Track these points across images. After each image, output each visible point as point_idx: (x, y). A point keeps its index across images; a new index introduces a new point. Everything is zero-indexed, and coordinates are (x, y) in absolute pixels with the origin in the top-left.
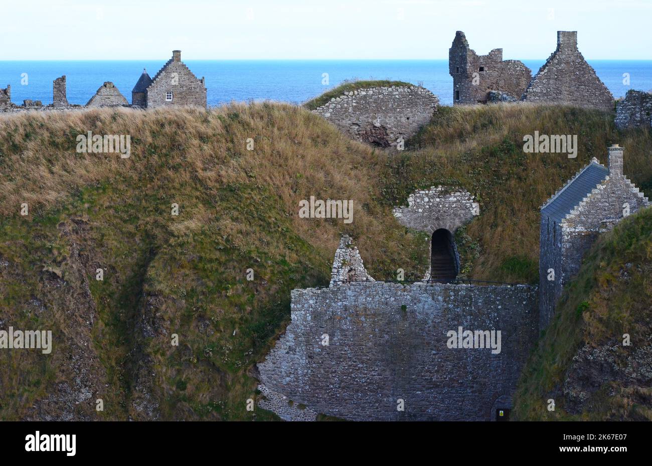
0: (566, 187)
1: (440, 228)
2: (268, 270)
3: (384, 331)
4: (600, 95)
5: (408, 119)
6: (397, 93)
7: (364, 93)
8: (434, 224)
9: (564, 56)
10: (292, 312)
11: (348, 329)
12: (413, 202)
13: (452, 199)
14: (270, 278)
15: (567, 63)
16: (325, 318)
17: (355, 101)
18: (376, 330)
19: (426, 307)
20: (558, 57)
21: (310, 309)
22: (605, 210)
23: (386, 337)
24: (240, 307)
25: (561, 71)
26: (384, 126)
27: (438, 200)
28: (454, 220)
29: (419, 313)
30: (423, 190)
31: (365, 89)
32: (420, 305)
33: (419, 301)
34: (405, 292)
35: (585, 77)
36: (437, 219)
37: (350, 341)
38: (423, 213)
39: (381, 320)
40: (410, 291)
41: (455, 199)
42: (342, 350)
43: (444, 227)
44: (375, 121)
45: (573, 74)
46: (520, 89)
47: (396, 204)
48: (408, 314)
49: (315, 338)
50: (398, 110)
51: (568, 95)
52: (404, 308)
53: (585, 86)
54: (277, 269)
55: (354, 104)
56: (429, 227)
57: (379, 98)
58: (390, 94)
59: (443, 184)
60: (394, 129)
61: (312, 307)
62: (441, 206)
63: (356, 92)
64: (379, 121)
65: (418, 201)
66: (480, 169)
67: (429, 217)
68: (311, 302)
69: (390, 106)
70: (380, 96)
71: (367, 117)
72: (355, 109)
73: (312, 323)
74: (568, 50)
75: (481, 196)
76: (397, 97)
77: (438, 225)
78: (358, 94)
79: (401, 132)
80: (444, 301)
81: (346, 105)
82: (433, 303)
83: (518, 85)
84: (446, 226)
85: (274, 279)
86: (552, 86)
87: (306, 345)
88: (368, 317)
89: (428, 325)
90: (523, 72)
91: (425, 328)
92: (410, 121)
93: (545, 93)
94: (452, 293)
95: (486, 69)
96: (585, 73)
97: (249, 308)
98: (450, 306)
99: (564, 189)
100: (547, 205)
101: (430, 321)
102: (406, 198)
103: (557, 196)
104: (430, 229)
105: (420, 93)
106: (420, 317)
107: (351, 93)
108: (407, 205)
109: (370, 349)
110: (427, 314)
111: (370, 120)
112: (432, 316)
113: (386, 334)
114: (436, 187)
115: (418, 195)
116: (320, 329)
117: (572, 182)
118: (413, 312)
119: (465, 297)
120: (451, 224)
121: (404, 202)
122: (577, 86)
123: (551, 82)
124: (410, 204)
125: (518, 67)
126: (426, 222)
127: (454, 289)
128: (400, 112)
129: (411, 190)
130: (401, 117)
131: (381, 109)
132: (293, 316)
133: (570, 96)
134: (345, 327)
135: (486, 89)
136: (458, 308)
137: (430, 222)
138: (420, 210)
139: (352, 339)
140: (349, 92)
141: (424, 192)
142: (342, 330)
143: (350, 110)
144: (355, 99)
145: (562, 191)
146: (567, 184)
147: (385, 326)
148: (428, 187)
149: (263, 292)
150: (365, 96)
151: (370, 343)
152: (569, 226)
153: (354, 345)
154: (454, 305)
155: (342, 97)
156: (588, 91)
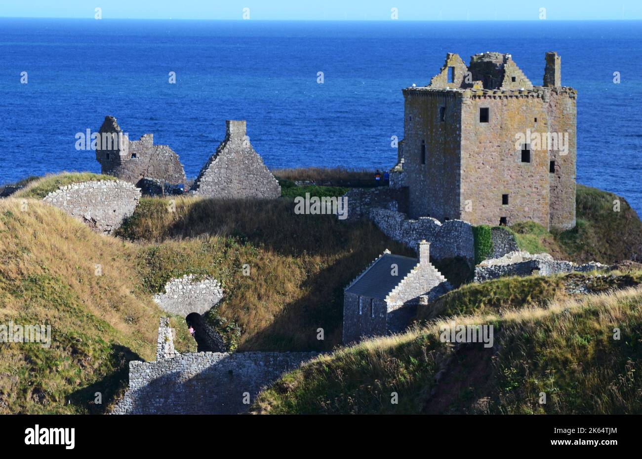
0: (365, 273)
1: (193, 312)
2: (91, 347)
3: (214, 392)
4: (267, 183)
5: (114, 211)
6: (105, 187)
7: (76, 187)
8: (187, 309)
9: (234, 146)
10: (130, 380)
11: (181, 392)
12: (170, 289)
13: (202, 286)
14: (93, 355)
15: (237, 152)
16: (161, 384)
17: (68, 195)
18: (207, 391)
19: (250, 371)
20: (228, 147)
21: (148, 377)
22: (417, 289)
23: (215, 397)
24: (69, 381)
25: (231, 160)
26: (94, 219)
27: (190, 287)
28: (204, 304)
29: (244, 376)
30: (178, 278)
31: (78, 184)
32: (245, 369)
33: (244, 366)
34: (231, 359)
35: (253, 166)
36: (190, 304)
37: (183, 401)
38: (178, 299)
39: (211, 383)
40: (236, 359)
41: (205, 286)
42: (175, 410)
43: (195, 312)
44: (86, 214)
45: (242, 163)
46: (169, 175)
47: (155, 292)
48: (235, 377)
49: (151, 401)
50: (106, 203)
51: (238, 183)
52: (231, 372)
53: (254, 174)
54: (98, 347)
55: (68, 198)
56: (183, 311)
57: (89, 191)
58: (100, 188)
59: (193, 273)
60: (102, 221)
61: (148, 375)
62: (193, 292)
63: (70, 186)
64: (89, 214)
65: (174, 288)
66: (220, 259)
67: (182, 303)
68: (148, 371)
69: (99, 199)
70: (90, 190)
71: (80, 210)
72: (70, 202)
73: (149, 389)
74: (238, 139)
75: (226, 283)
76: (105, 190)
77: (191, 309)
78: (72, 188)
79: (108, 224)
80: (265, 365)
81: (61, 199)
82: (255, 367)
83: (167, 171)
84: (197, 310)
85: (97, 355)
86: (223, 175)
87: (143, 408)
88: (200, 381)
89: (251, 386)
90: (172, 158)
91: (249, 388)
92: (116, 213)
93: (217, 183)
94: (271, 359)
95: (138, 155)
96: (253, 162)
97: (78, 381)
98: (270, 369)
99: (363, 274)
100: (350, 287)
101: (253, 382)
102: (164, 286)
103: (357, 280)
104: (185, 314)
105: (125, 186)
106: (244, 379)
107: (66, 188)
108: (165, 292)
109: (201, 407)
110: (250, 376)
111: (82, 213)
112: (254, 378)
113: (215, 394)
114: (188, 275)
115: (174, 283)
116: (156, 393)
117: (370, 268)
118: (238, 375)
119: (282, 361)
120: (201, 309)
121: (161, 289)
122: (246, 175)
123: (222, 171)
124: (167, 291)
125: (166, 152)
126: (180, 307)
127: (273, 356)
128: (108, 205)
129: (166, 279)
130: (108, 210)
131: (91, 202)
132: (131, 383)
133: (239, 185)
134: (178, 390)
135: (138, 176)
136: (277, 370)
137: (184, 307)
138: (176, 297)
139: (184, 400)
140: (64, 186)
141: (178, 280)
142: (176, 393)
143: (65, 203)
144: (68, 193)
145: (362, 276)
146: (366, 270)
147: (214, 387)
148: (180, 276)
149: (88, 366)
150: (77, 191)
151: (201, 403)
152: (392, 301)
153: (187, 405)
154: (273, 369)
155: (58, 191)
156: (256, 180)
